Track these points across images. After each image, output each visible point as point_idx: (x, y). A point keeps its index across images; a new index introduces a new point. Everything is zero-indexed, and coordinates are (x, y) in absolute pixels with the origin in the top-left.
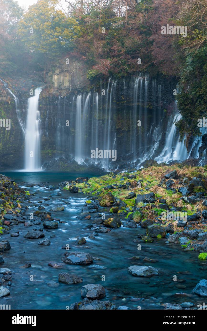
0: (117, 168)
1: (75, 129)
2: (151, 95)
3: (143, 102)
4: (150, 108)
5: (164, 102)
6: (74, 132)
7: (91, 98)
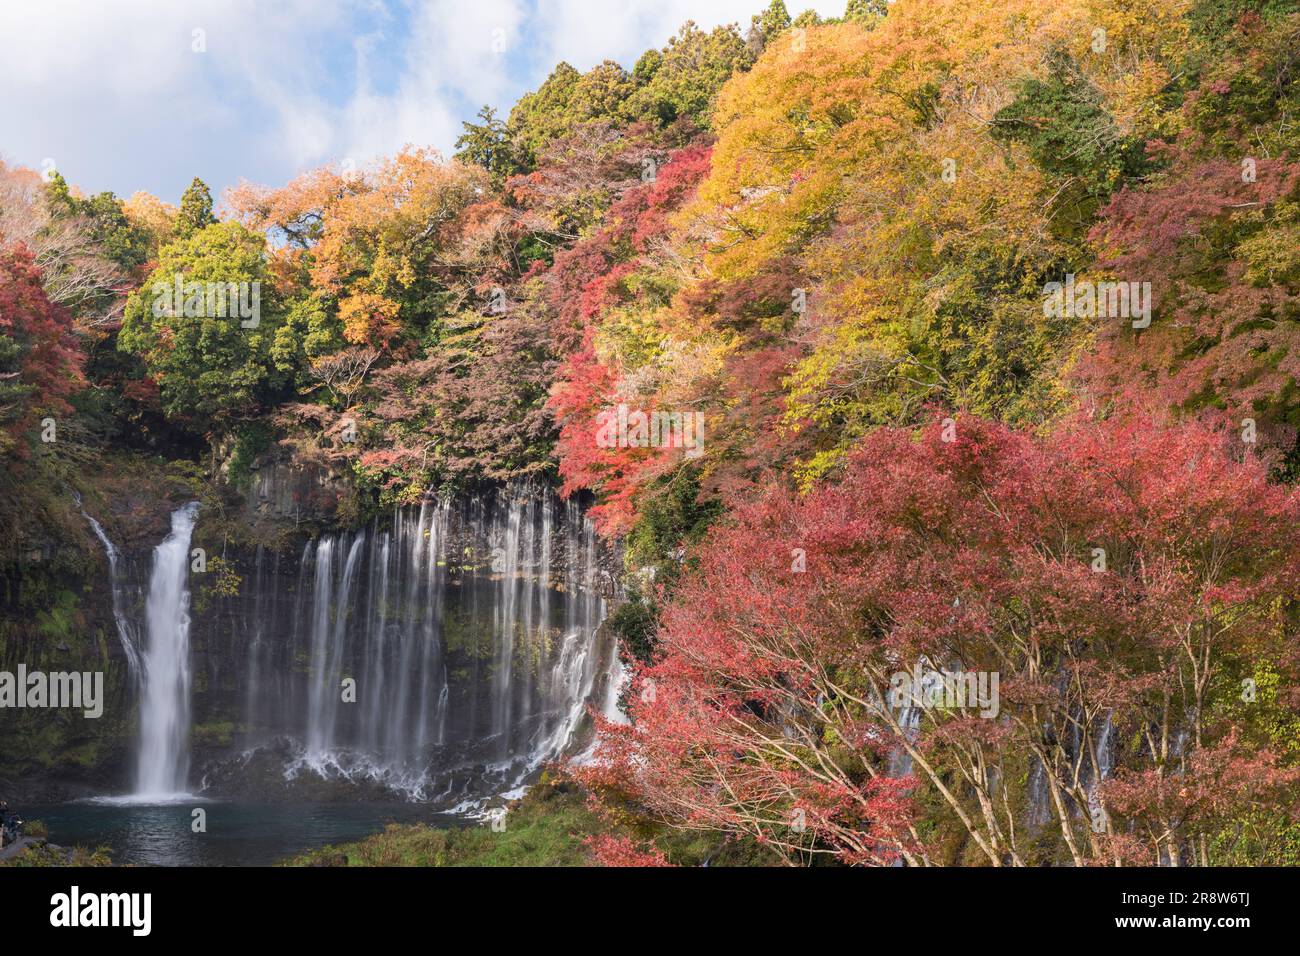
0: (447, 789)
1: (308, 653)
2: (562, 549)
3: (537, 570)
4: (558, 589)
5: (603, 573)
6: (305, 664)
7: (364, 550)
